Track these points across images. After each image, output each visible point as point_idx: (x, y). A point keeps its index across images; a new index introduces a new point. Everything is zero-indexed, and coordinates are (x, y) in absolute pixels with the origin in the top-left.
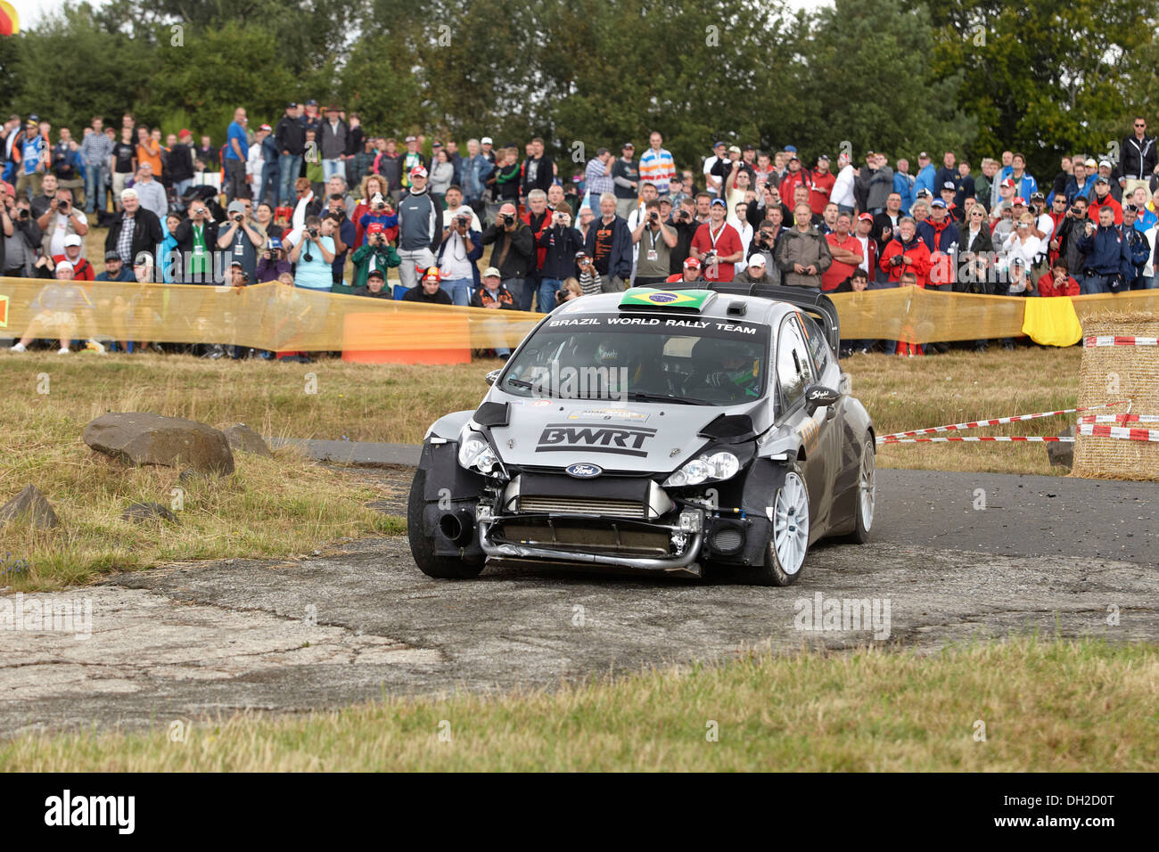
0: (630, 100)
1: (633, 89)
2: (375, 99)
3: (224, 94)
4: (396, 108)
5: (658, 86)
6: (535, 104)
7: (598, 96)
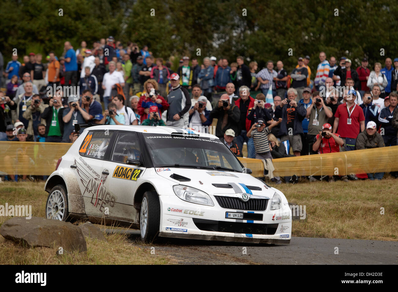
0: (290, 33)
1: (292, 28)
2: (146, 35)
3: (60, 34)
4: (157, 40)
5: (306, 25)
6: (235, 37)
7: (272, 31)
